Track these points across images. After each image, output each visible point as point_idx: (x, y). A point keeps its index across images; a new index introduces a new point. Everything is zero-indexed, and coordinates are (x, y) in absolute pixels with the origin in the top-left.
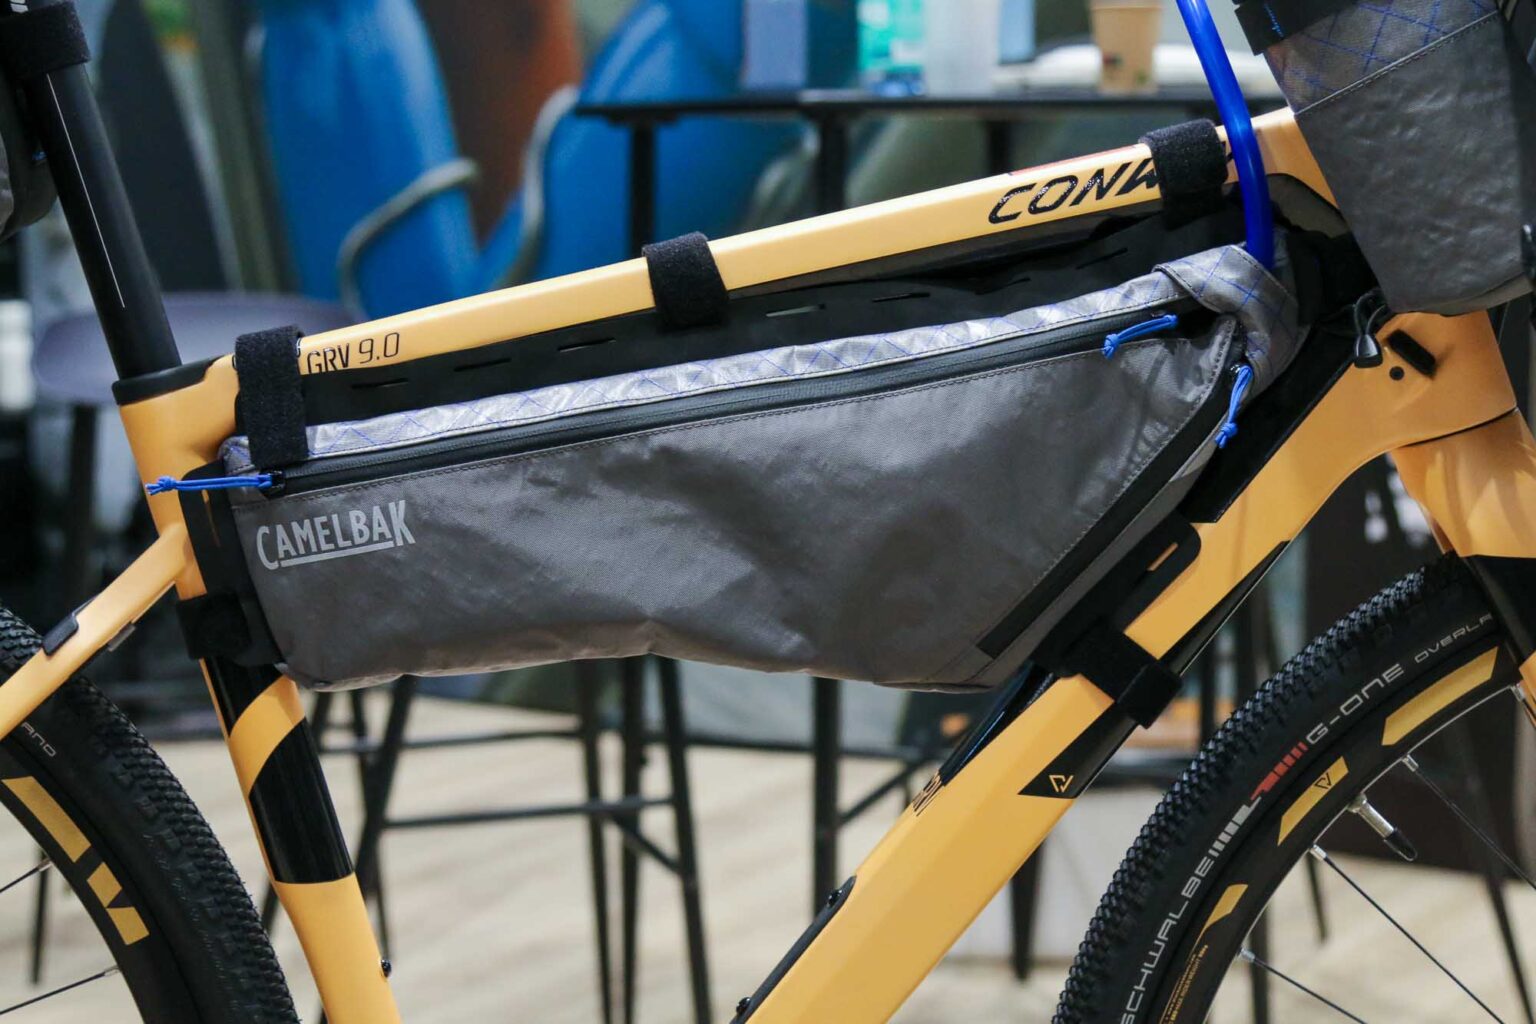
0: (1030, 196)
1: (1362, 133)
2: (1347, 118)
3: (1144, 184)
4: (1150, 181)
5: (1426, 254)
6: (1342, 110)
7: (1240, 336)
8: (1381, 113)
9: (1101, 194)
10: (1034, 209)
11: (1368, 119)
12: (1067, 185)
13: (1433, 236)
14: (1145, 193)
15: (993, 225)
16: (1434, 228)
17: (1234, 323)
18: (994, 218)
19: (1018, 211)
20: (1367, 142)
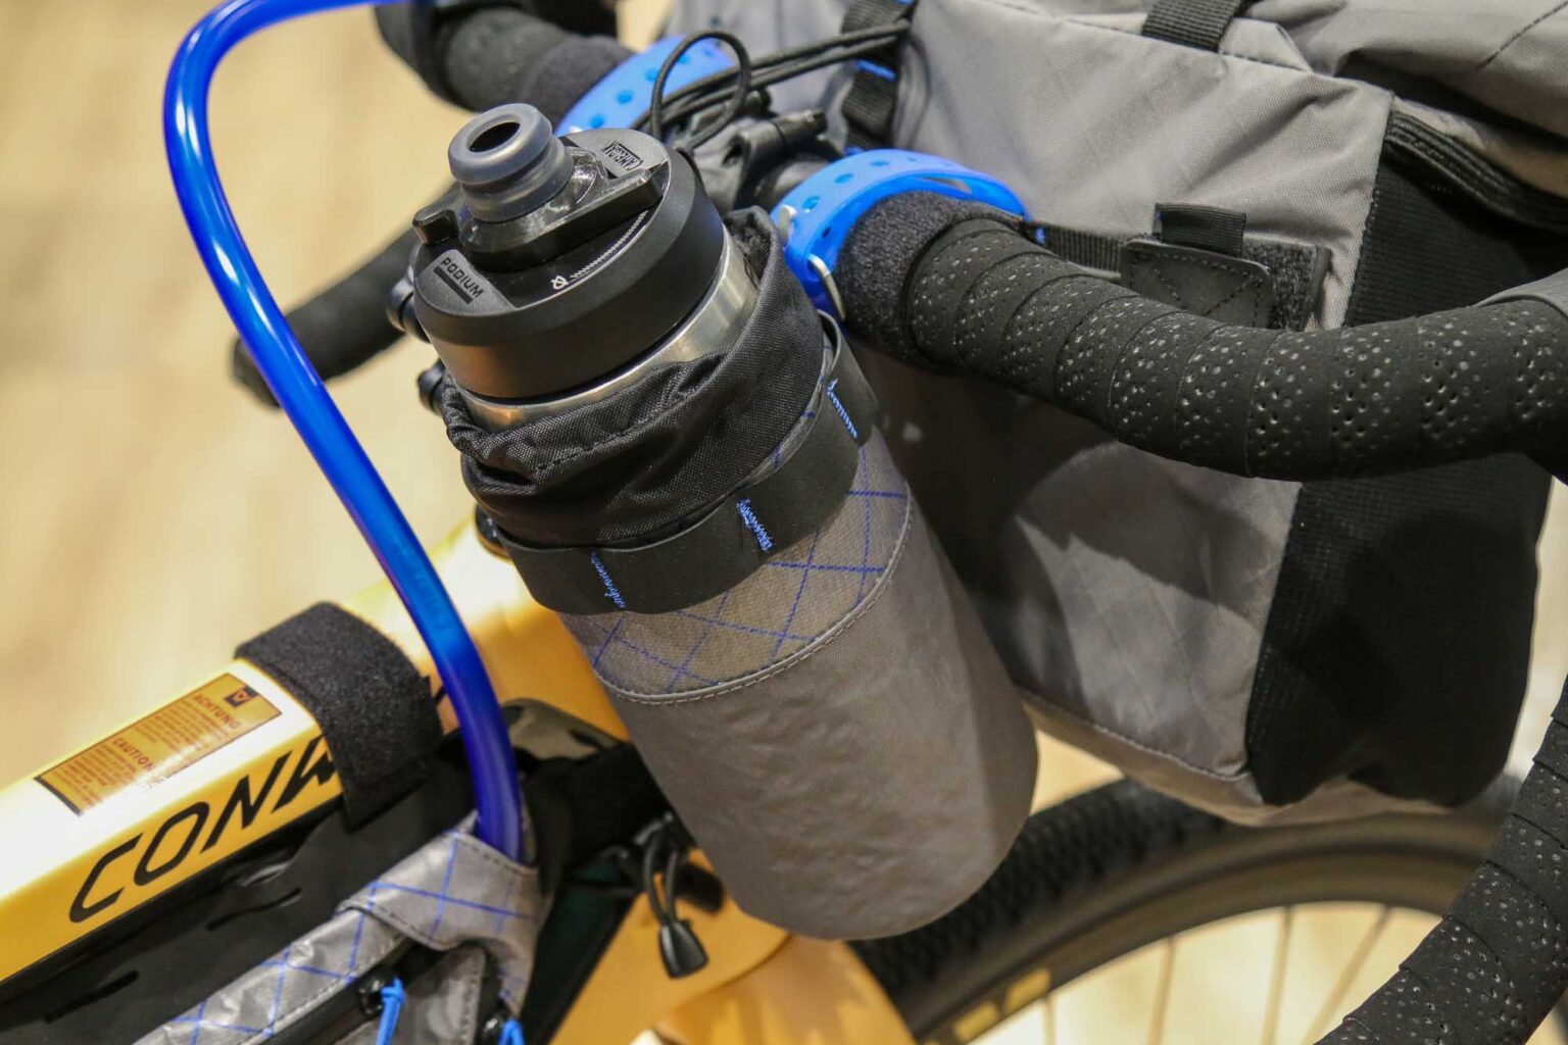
0: (133, 858)
1: (760, 738)
2: (733, 718)
3: (315, 779)
4: (323, 771)
5: (850, 883)
6: (728, 708)
7: (492, 978)
8: (797, 711)
9: (249, 816)
10: (142, 876)
11: (772, 720)
12: (193, 819)
13: (863, 861)
14: (318, 793)
15: (76, 925)
16: (868, 852)
17: (482, 959)
18: (78, 913)
19: (119, 888)
20: (767, 750)
